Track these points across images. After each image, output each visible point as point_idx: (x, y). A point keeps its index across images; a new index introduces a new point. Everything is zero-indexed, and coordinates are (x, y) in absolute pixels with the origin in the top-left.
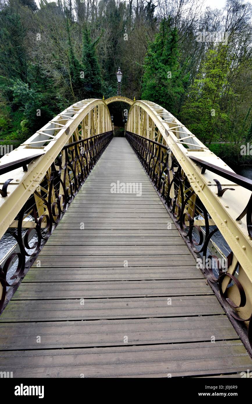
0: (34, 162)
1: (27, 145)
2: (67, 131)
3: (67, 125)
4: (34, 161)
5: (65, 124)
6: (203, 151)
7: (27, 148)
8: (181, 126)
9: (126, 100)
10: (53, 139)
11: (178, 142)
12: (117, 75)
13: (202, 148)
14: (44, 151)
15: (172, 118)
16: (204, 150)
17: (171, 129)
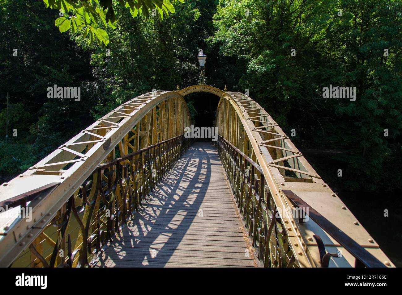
0: (40, 198)
1: (39, 168)
2: (106, 145)
3: (108, 135)
4: (40, 196)
5: (104, 135)
6: (311, 181)
7: (37, 173)
8: (283, 138)
9: (212, 90)
10: (80, 160)
11: (272, 165)
12: (199, 58)
13: (310, 176)
14: (62, 178)
15: (272, 124)
16: (314, 179)
17: (266, 143)
